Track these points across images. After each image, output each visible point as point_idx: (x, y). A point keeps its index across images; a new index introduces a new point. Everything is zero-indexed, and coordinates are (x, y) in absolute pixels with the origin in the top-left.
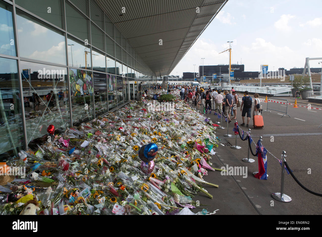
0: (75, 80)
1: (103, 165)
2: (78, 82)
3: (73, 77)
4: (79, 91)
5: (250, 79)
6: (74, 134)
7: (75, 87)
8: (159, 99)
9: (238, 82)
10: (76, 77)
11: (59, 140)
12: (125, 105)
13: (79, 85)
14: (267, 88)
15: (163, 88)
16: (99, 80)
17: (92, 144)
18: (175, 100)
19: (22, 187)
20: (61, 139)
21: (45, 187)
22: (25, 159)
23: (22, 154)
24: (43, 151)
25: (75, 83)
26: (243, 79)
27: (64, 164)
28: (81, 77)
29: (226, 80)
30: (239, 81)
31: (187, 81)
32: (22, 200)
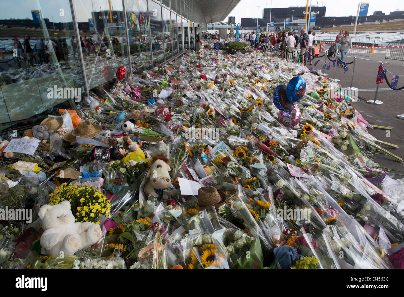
1: (216, 116)
4: (135, 23)
5: (334, 26)
6: (140, 82)
8: (224, 48)
9: (318, 31)
11: (126, 89)
12: (183, 55)
14: (366, 36)
15: (220, 38)
17: (177, 93)
18: (248, 48)
19: (122, 139)
20: (128, 88)
21: (152, 142)
22: (97, 108)
23: (92, 102)
24: (114, 101)
26: (323, 27)
27: (165, 113)
29: (301, 28)
30: (319, 29)
31: (246, 30)
32: (131, 158)
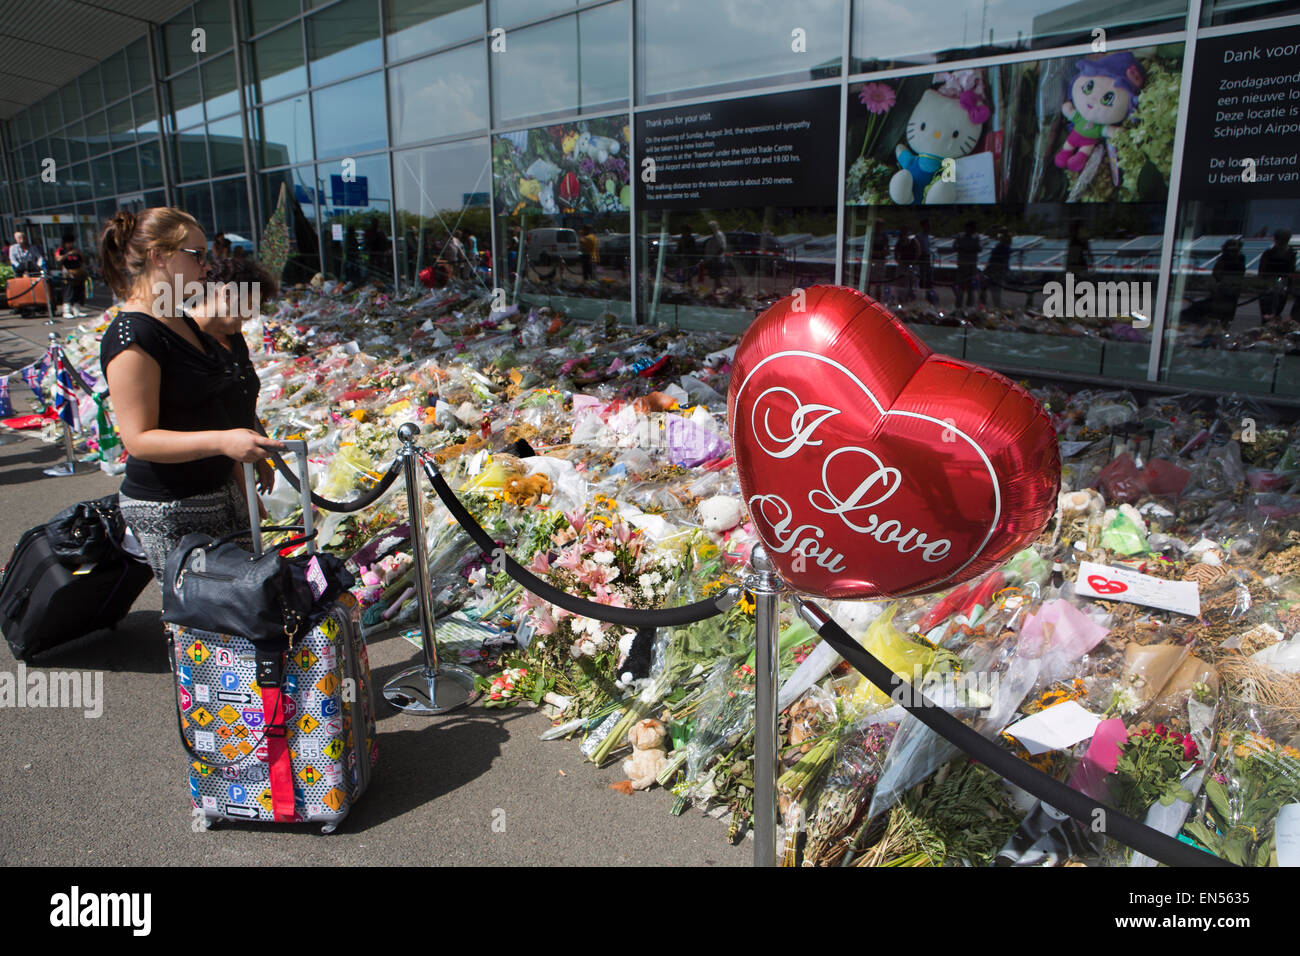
0: (520, 165)
2: (530, 172)
3: (507, 158)
4: (535, 199)
7: (516, 189)
10: (524, 155)
13: (535, 181)
16: (712, 144)
25: (517, 175)
28: (548, 152)
